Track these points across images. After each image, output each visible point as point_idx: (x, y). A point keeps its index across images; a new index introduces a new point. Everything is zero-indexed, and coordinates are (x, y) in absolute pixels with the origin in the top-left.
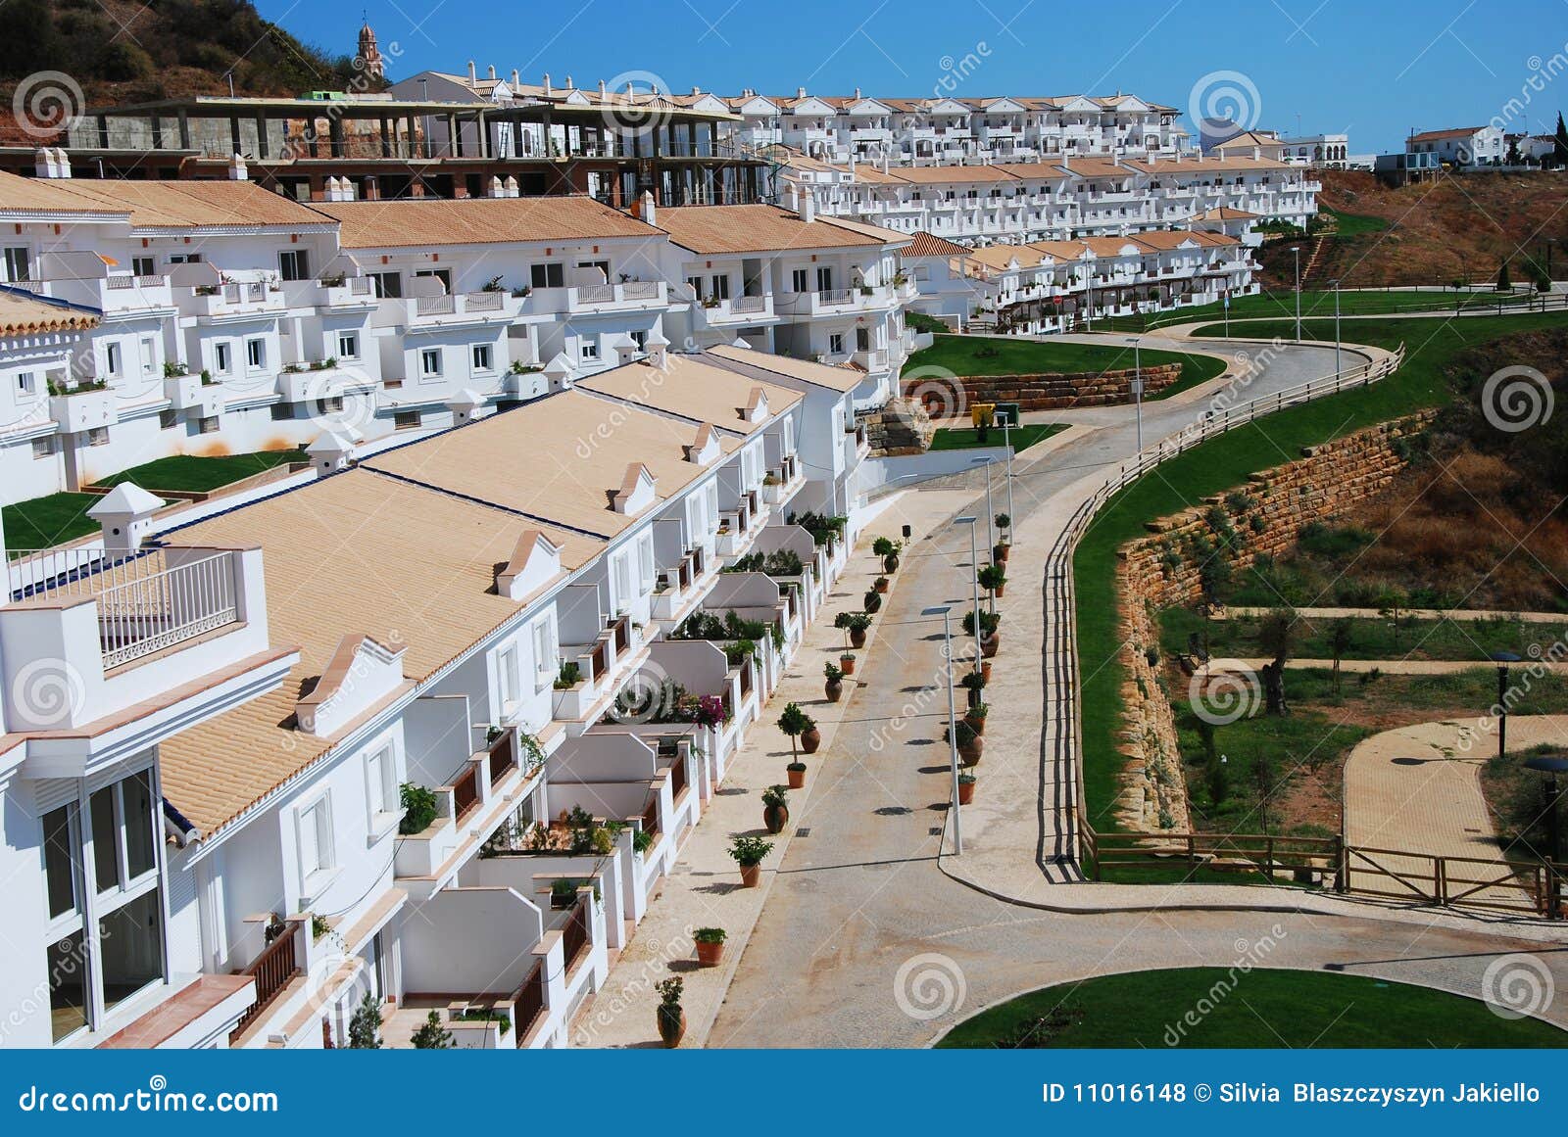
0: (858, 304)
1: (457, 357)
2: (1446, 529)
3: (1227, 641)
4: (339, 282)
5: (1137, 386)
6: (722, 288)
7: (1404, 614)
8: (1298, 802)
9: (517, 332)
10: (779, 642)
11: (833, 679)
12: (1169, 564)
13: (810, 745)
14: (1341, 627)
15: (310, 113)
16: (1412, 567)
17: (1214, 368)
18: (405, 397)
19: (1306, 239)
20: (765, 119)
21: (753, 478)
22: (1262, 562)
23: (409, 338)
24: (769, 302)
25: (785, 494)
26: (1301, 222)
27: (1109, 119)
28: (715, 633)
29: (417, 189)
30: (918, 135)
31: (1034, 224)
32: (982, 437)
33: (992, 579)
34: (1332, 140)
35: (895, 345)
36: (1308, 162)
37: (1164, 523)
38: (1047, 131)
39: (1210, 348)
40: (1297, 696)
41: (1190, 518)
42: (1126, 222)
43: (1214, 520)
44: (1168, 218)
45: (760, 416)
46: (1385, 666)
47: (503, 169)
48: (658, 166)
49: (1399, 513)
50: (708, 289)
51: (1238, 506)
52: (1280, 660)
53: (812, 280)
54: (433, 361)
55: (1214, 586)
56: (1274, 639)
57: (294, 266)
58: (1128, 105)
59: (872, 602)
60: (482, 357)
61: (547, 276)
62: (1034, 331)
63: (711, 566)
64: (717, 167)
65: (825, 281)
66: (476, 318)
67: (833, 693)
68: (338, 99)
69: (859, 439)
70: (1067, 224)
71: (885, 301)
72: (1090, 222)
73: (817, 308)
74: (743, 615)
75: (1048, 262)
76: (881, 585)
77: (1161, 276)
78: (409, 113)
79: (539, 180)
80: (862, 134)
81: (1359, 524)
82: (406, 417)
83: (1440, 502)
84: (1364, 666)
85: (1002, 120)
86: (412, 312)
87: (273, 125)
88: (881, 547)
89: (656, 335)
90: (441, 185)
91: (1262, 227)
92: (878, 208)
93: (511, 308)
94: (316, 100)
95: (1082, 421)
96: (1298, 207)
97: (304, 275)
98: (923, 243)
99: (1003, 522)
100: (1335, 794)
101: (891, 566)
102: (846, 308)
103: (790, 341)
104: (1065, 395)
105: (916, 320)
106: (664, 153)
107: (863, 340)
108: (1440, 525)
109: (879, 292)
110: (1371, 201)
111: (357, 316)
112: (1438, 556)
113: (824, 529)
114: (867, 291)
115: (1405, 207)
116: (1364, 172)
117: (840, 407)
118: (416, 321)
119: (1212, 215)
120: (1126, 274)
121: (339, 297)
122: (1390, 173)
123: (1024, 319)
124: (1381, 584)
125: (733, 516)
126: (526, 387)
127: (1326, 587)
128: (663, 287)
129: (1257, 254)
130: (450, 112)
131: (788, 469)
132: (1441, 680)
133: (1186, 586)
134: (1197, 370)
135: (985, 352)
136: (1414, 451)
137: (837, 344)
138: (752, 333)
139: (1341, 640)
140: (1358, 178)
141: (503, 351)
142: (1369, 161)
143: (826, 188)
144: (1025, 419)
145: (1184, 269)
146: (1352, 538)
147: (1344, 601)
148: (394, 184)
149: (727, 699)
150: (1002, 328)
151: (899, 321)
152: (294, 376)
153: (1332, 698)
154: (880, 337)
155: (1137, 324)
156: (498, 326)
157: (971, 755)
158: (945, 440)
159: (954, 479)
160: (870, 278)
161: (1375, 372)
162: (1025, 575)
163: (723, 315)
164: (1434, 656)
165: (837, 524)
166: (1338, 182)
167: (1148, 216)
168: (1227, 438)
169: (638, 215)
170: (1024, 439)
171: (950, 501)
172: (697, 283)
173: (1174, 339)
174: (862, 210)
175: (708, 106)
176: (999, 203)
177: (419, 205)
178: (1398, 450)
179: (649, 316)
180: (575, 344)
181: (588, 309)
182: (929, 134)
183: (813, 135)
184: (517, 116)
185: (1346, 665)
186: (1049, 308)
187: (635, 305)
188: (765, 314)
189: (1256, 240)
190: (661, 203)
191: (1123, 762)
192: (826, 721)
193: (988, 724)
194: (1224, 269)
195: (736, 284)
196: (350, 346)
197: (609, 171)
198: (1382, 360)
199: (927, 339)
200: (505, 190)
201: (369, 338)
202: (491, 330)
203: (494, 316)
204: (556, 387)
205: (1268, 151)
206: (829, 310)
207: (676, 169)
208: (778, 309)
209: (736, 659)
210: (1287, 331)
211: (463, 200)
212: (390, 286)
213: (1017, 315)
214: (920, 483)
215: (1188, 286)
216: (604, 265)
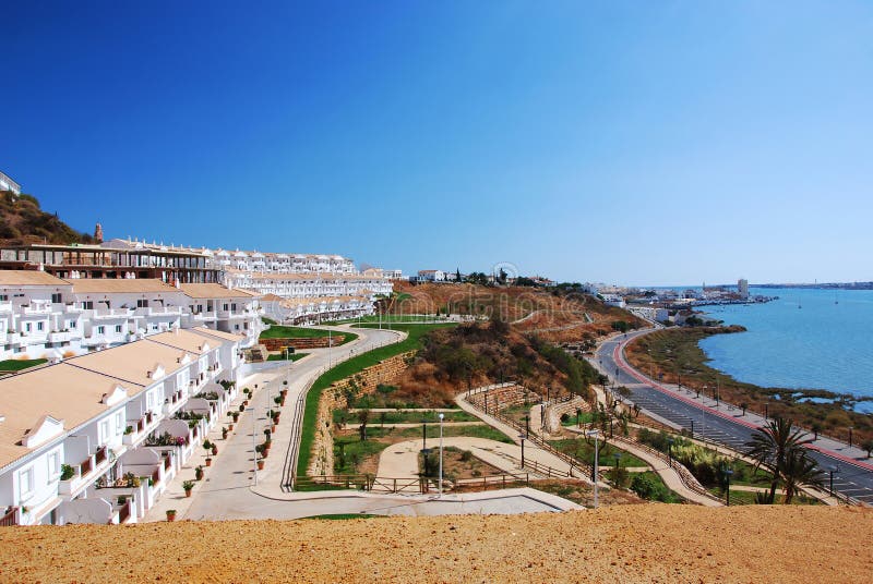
0: (244, 315)
1: (110, 329)
2: (418, 385)
3: (352, 419)
4: (71, 304)
5: (331, 342)
6: (200, 309)
7: (403, 410)
8: (365, 467)
9: (131, 321)
10: (208, 420)
11: (225, 432)
12: (338, 395)
13: (215, 453)
14: (383, 414)
15: (70, 251)
16: (408, 396)
17: (355, 337)
18: (92, 342)
19: (389, 300)
20: (225, 257)
21: (203, 368)
22: (366, 395)
23: (94, 322)
24: (215, 313)
25: (214, 374)
26: (388, 295)
27: (332, 262)
28: (187, 418)
29: (105, 276)
30: (273, 264)
31: (308, 292)
32: (283, 357)
33: (280, 400)
34: (397, 272)
35: (257, 328)
36: (391, 277)
37: (336, 383)
38: (313, 264)
39: (354, 331)
40: (371, 435)
41: (344, 382)
42: (336, 293)
43: (351, 383)
44: (349, 292)
45: (206, 348)
46: (397, 425)
47: (131, 270)
48: (186, 271)
49: (405, 380)
50: (196, 309)
51: (359, 378)
52: (365, 424)
53: (230, 307)
54: (102, 330)
55: (351, 403)
56: (363, 418)
57: (57, 298)
58: (338, 258)
59: (242, 408)
60: (119, 329)
61: (143, 304)
62: (308, 325)
63: (185, 397)
64: (205, 271)
65: (234, 307)
66: (117, 316)
67: (225, 437)
68: (81, 246)
69: (241, 357)
70: (318, 293)
71: (253, 314)
72: (325, 292)
73: (231, 315)
74: (196, 412)
75: (312, 304)
76: (246, 403)
77: (346, 309)
78: (103, 251)
79: (144, 274)
80: (256, 263)
81: (394, 384)
82: (92, 348)
83: (417, 377)
84: (391, 426)
85: (300, 261)
86: (95, 314)
87: (58, 254)
88: (246, 391)
89: (177, 323)
90: (112, 275)
91: (376, 296)
92: (259, 286)
93: (129, 314)
94: (73, 246)
95: (314, 353)
96: (387, 290)
97: (60, 301)
98: (270, 297)
99: (285, 383)
100: (376, 464)
101: (250, 397)
102: (240, 316)
103: (222, 326)
104: (311, 344)
105: (265, 320)
106: (187, 267)
107: (246, 326)
108: (416, 384)
109: (251, 312)
110: (408, 290)
111: (78, 315)
112: (415, 393)
113: (227, 385)
114: (247, 311)
115: (417, 292)
116: (406, 282)
117: (235, 347)
118: (97, 317)
119: (361, 290)
120: (335, 309)
121: (71, 309)
122: (413, 282)
123: (304, 321)
124: (399, 401)
125: (195, 381)
126: (133, 338)
127: (383, 402)
128: (180, 308)
129: (375, 304)
130: (117, 252)
131: (216, 366)
132: (412, 429)
133: (343, 402)
134: (350, 337)
135: (286, 330)
136: (410, 362)
137: (237, 327)
138: (209, 323)
139: (384, 418)
140: (404, 283)
141: (126, 327)
142: (407, 278)
143: (242, 279)
144: (297, 352)
145: (353, 308)
146: (391, 387)
147: (388, 407)
148: (97, 273)
149: (187, 438)
150: (296, 323)
151: (259, 321)
152: (54, 334)
153: (381, 436)
154: (252, 326)
155: (334, 324)
156: (125, 319)
157: (265, 456)
158: (271, 358)
159: (273, 370)
160: (249, 307)
161: (400, 340)
162: (291, 400)
163: (200, 317)
164: (411, 422)
165: (233, 384)
166: (398, 284)
167: (342, 291)
168: (357, 358)
169: (174, 285)
170: (295, 358)
171: (271, 377)
172: (192, 307)
173: (345, 328)
174: (254, 286)
175: (206, 252)
176: (298, 285)
177: (105, 280)
178: (406, 362)
179: (175, 317)
180: (150, 326)
181: (155, 314)
182: (277, 263)
183: (240, 263)
184: (141, 253)
185: (385, 426)
186: (311, 318)
187: (171, 313)
188: (214, 317)
189: (375, 299)
190: (181, 281)
191: (311, 456)
192: (220, 446)
193: (272, 445)
194: (365, 308)
195: (205, 307)
196: (74, 325)
197: (169, 271)
198: (403, 336)
199: (268, 327)
200: (131, 276)
201: (80, 322)
202: (123, 320)
203: (123, 316)
204: (138, 339)
205: (379, 274)
206: (235, 316)
207: (191, 271)
208: (218, 315)
209: (192, 426)
210: (377, 326)
211: (119, 279)
212: (89, 305)
213: (301, 320)
214: (262, 371)
215: (354, 313)
216: (162, 301)
